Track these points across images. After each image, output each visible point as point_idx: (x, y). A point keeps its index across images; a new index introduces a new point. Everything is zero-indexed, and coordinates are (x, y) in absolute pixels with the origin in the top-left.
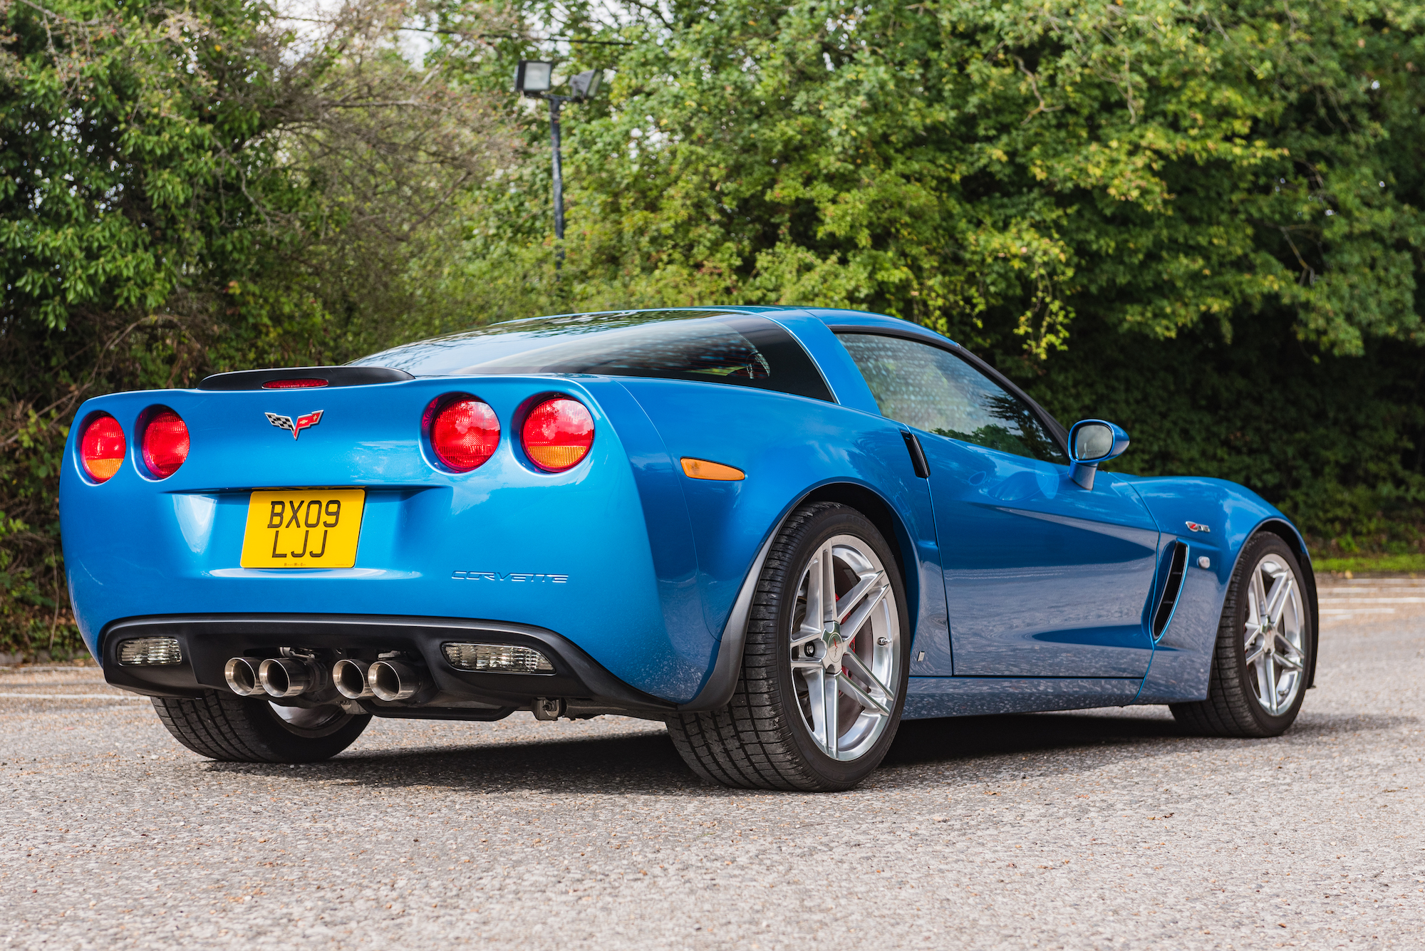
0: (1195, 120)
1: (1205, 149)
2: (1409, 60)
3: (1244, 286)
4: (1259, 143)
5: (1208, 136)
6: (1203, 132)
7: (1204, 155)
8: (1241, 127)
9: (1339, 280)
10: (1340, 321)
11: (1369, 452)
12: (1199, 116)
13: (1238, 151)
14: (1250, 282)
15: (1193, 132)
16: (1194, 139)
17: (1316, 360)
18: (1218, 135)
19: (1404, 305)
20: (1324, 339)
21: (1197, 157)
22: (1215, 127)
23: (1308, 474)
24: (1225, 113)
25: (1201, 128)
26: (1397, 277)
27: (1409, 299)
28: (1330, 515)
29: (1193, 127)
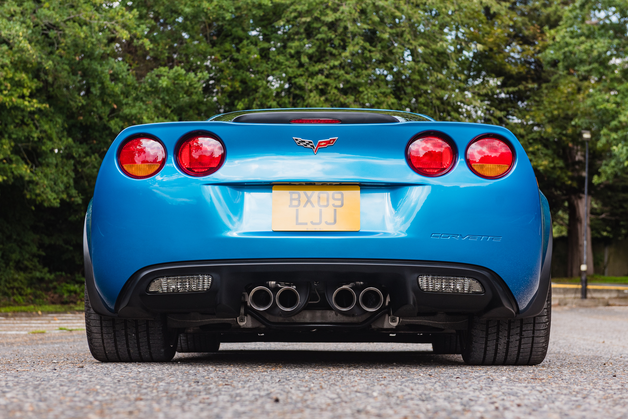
0: (6, 86)
1: (11, 101)
2: (80, 70)
3: (13, 170)
4: (35, 101)
5: (12, 95)
6: (10, 93)
7: (11, 104)
8: (26, 92)
9: (47, 171)
10: (48, 190)
11: (27, 256)
12: (9, 85)
13: (26, 103)
14: (15, 168)
15: (5, 92)
16: (5, 96)
17: (33, 208)
18: (16, 95)
19: (70, 185)
20: (39, 198)
21: (7, 104)
22: (15, 90)
23: (4, 265)
24: (19, 84)
25: (9, 91)
26: (67, 172)
27: (72, 181)
28: (12, 285)
29: (5, 90)
